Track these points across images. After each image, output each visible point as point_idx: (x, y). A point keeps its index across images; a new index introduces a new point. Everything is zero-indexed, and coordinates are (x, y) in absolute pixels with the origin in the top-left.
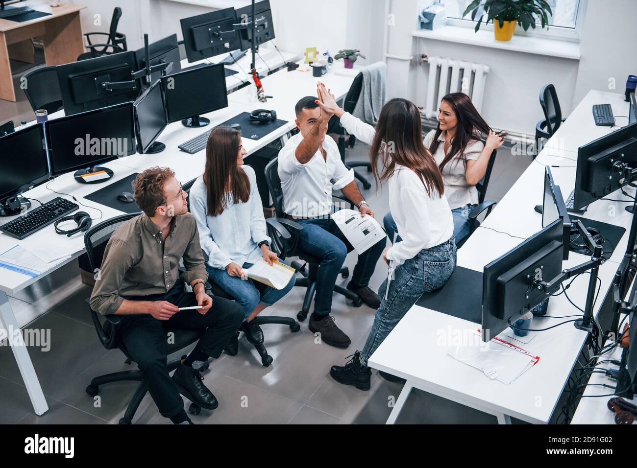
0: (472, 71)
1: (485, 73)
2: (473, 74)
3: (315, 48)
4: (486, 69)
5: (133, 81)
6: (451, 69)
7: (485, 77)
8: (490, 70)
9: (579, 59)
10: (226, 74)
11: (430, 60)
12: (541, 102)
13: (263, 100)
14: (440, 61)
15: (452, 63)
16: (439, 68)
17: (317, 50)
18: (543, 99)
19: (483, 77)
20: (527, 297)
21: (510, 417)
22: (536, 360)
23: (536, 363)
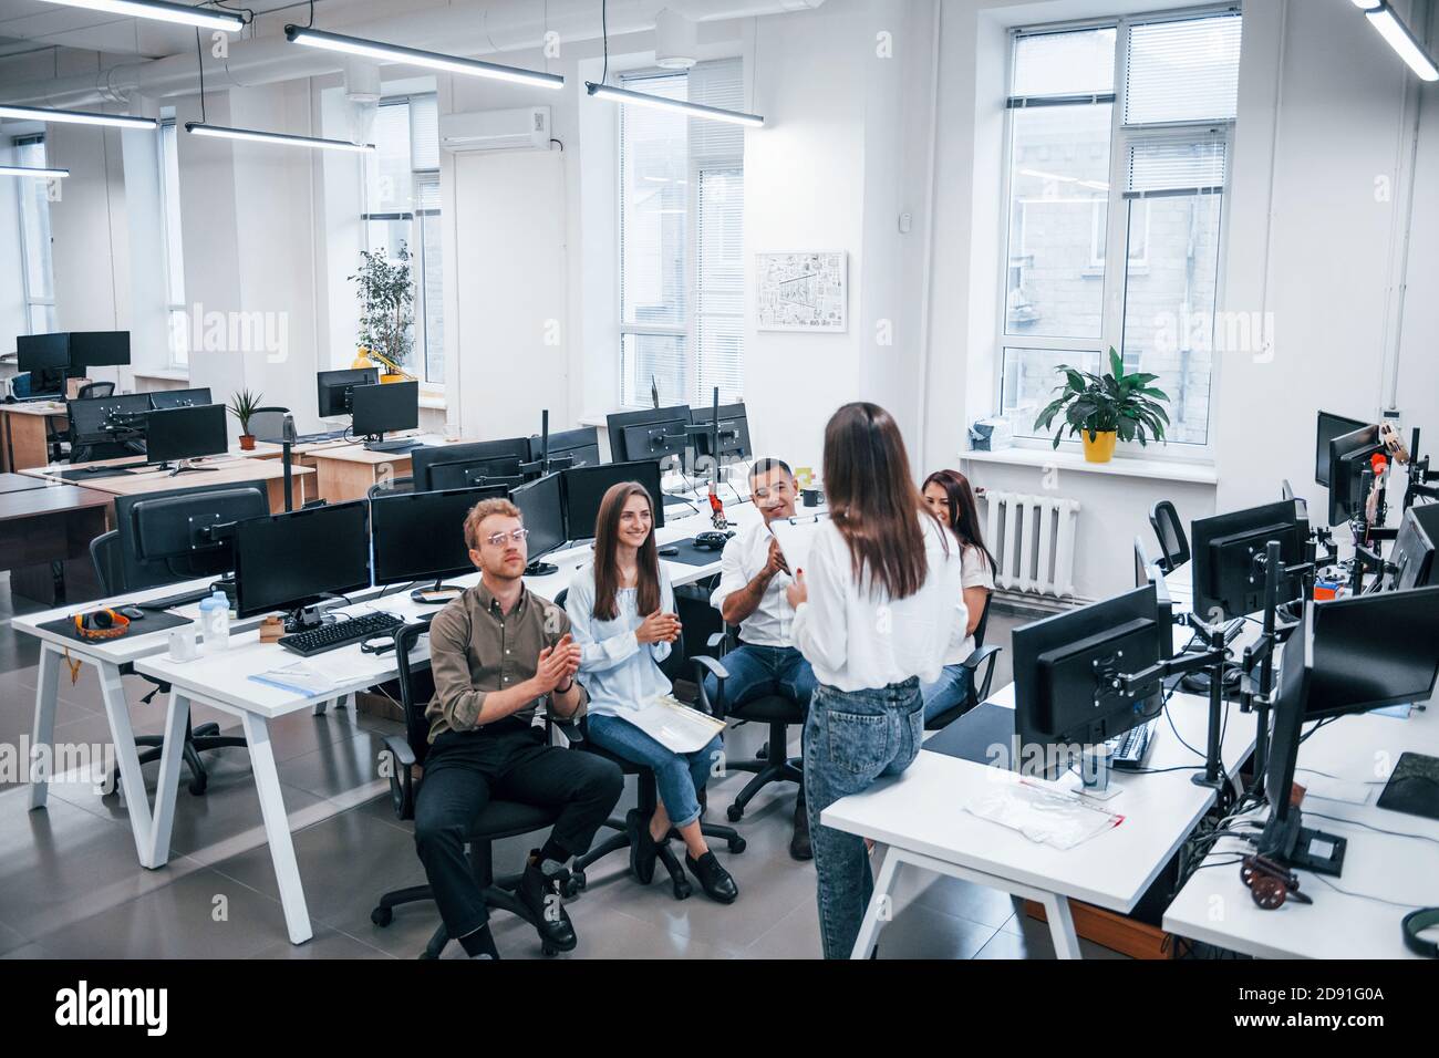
0: (1054, 510)
1: (1073, 513)
2: (1055, 513)
3: (810, 469)
4: (1075, 505)
5: (521, 475)
6: (1020, 507)
7: (1075, 518)
8: (1082, 507)
9: (1215, 482)
10: (664, 502)
11: (988, 495)
12: (1151, 519)
13: (721, 525)
14: (1003, 496)
15: (1021, 499)
16: (1003, 506)
17: (813, 473)
18: (1153, 516)
19: (1071, 519)
20: (1097, 703)
21: (1069, 898)
22: (1118, 820)
23: (1118, 824)
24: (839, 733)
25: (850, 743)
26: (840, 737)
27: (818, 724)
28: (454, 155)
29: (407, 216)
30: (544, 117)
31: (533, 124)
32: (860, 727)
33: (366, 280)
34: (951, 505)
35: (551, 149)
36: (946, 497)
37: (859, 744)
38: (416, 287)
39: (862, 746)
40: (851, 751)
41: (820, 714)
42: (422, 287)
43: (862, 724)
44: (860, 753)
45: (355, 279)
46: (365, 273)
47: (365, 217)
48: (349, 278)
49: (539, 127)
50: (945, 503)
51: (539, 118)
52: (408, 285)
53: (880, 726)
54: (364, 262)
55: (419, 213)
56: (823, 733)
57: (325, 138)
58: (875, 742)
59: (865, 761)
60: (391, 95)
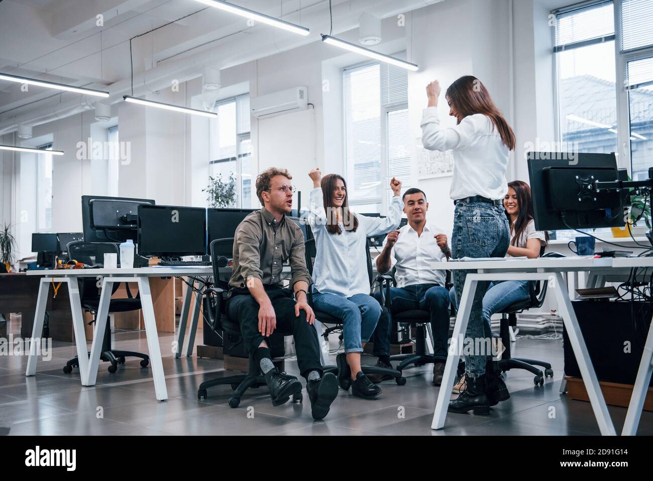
24: (473, 227)
25: (480, 231)
26: (474, 229)
27: (461, 226)
28: (258, 119)
29: (234, 159)
30: (304, 92)
31: (298, 95)
32: (483, 222)
33: (212, 192)
34: (518, 198)
35: (308, 108)
36: (515, 194)
37: (485, 231)
38: (238, 196)
39: (486, 232)
40: (480, 235)
41: (461, 220)
42: (241, 195)
43: (484, 221)
44: (485, 235)
45: (206, 191)
46: (211, 188)
47: (212, 162)
48: (203, 191)
49: (302, 97)
50: (515, 198)
51: (301, 92)
52: (233, 195)
53: (494, 222)
54: (211, 183)
55: (240, 156)
56: (465, 230)
57: (192, 108)
58: (492, 230)
59: (488, 239)
60: (226, 97)
